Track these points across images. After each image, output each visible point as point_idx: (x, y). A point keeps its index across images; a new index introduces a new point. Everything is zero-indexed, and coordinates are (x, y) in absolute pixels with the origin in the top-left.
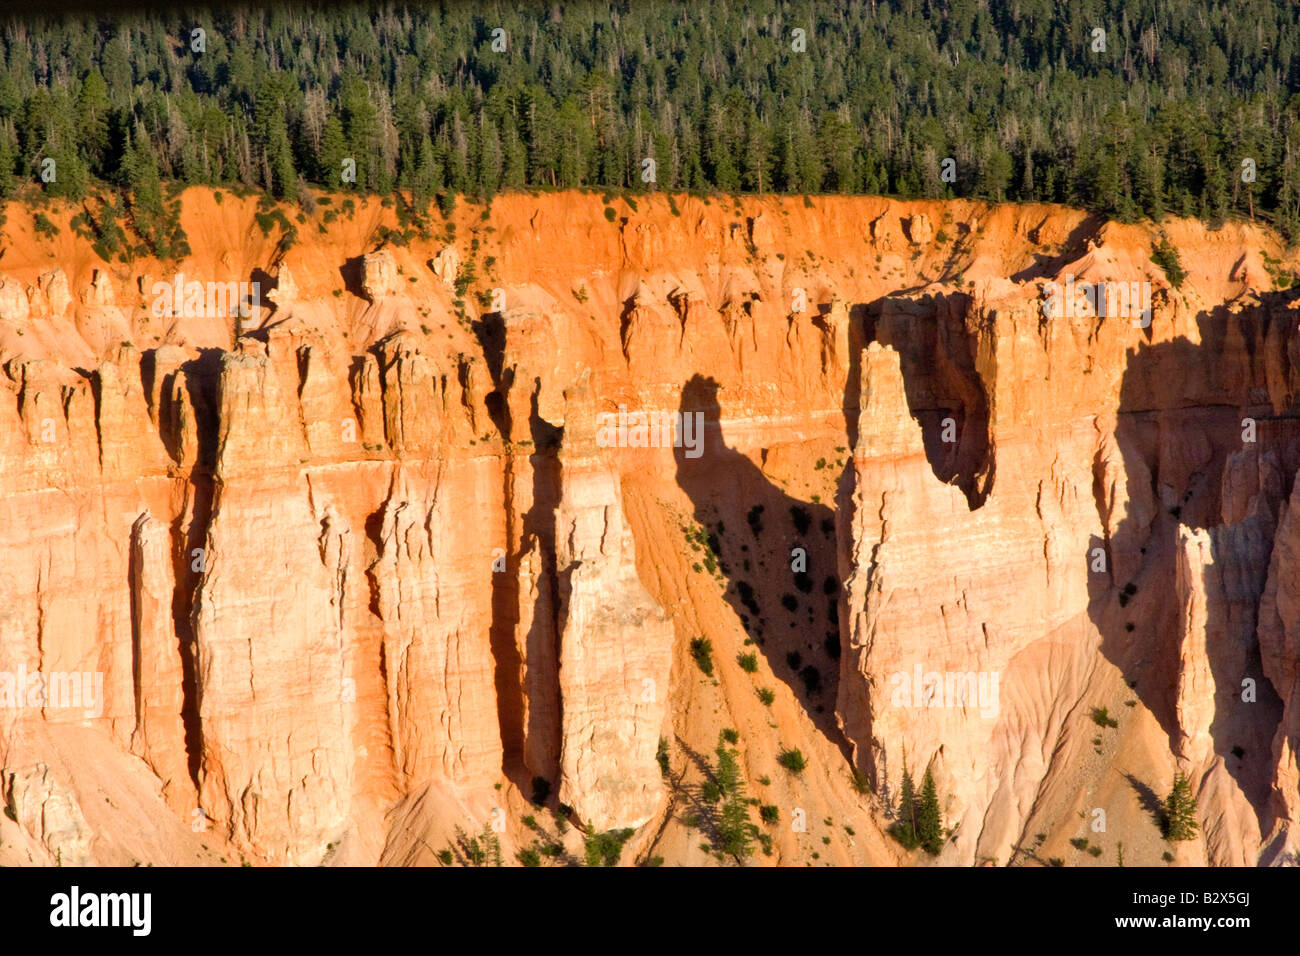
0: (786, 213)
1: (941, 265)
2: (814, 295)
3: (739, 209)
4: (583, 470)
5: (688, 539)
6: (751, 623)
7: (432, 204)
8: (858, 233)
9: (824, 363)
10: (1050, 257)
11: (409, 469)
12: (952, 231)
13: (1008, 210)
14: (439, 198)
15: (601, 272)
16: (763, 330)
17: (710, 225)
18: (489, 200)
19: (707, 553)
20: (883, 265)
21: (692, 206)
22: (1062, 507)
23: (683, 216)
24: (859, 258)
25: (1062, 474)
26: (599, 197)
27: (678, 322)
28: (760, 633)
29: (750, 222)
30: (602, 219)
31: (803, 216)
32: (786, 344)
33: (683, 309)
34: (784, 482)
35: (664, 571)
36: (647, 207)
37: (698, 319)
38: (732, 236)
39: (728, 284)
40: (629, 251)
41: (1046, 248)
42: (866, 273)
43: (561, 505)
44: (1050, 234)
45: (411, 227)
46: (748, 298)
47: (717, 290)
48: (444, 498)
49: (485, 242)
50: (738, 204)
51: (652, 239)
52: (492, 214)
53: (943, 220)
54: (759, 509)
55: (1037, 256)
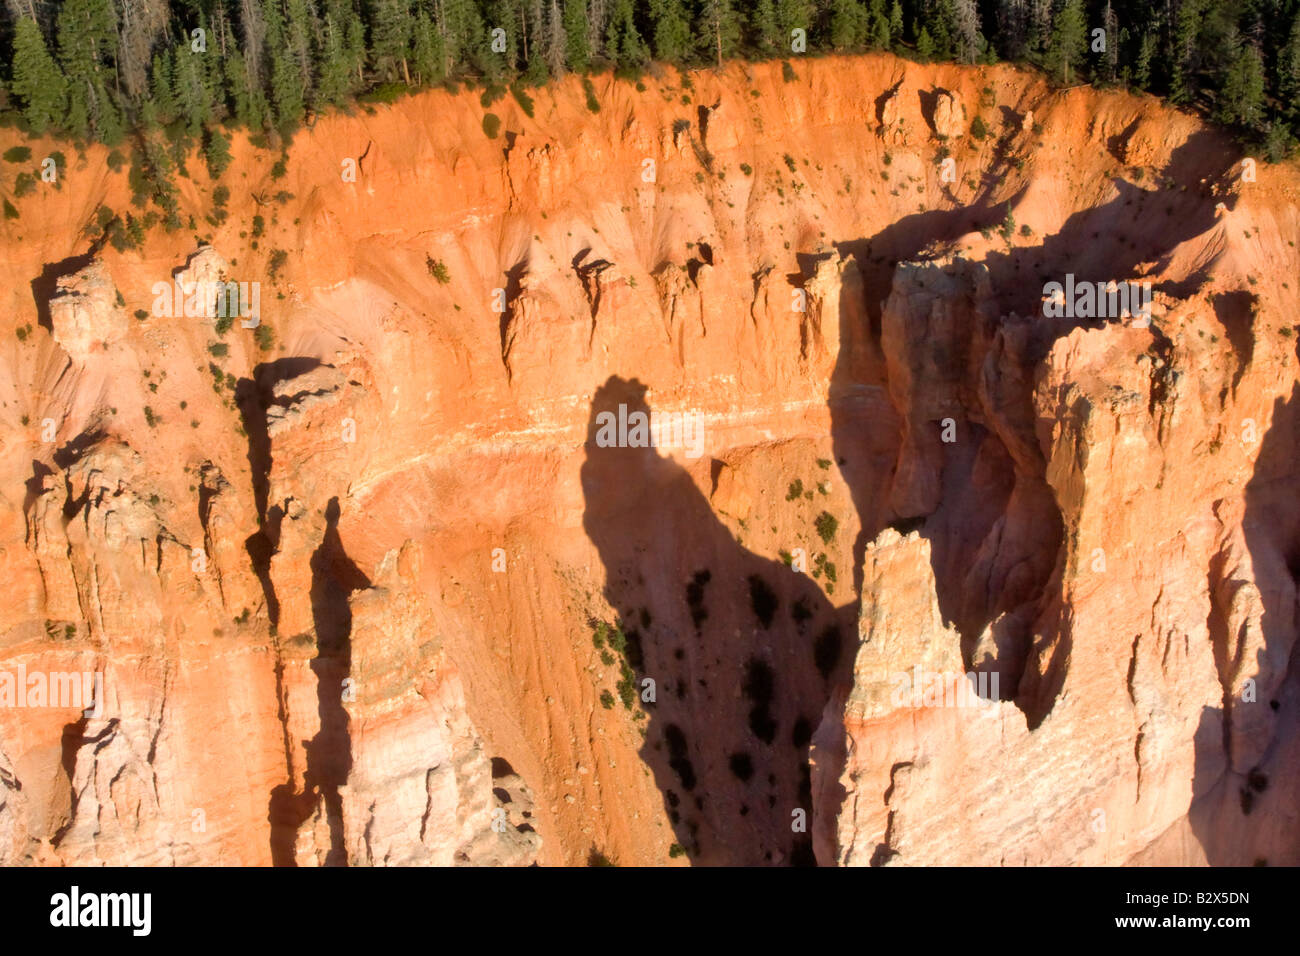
0: (756, 94)
1: (977, 178)
2: (791, 235)
3: (687, 92)
4: (386, 719)
5: (597, 642)
6: (682, 809)
7: (196, 150)
8: (858, 117)
9: (804, 342)
10: (1144, 191)
11: (121, 670)
12: (992, 119)
13: (1078, 98)
14: (207, 138)
15: (476, 219)
16: (715, 308)
17: (643, 132)
18: (287, 142)
19: (623, 671)
20: (892, 171)
21: (619, 94)
22: (1165, 672)
23: (604, 112)
24: (858, 158)
25: (1165, 618)
26: (476, 96)
27: (587, 307)
28: (694, 828)
29: (703, 113)
30: (478, 133)
31: (781, 96)
32: (750, 320)
33: (593, 291)
34: (742, 523)
35: (558, 708)
36: (549, 102)
37: (616, 307)
38: (675, 141)
39: (667, 227)
40: (518, 187)
41: (1137, 173)
42: (868, 184)
43: (350, 779)
44: (1143, 150)
45: (150, 205)
46: (695, 253)
47: (649, 236)
48: (176, 719)
49: (275, 222)
50: (686, 84)
51: (552, 168)
52: (290, 167)
53: (982, 100)
54: (703, 577)
55: (1121, 184)
